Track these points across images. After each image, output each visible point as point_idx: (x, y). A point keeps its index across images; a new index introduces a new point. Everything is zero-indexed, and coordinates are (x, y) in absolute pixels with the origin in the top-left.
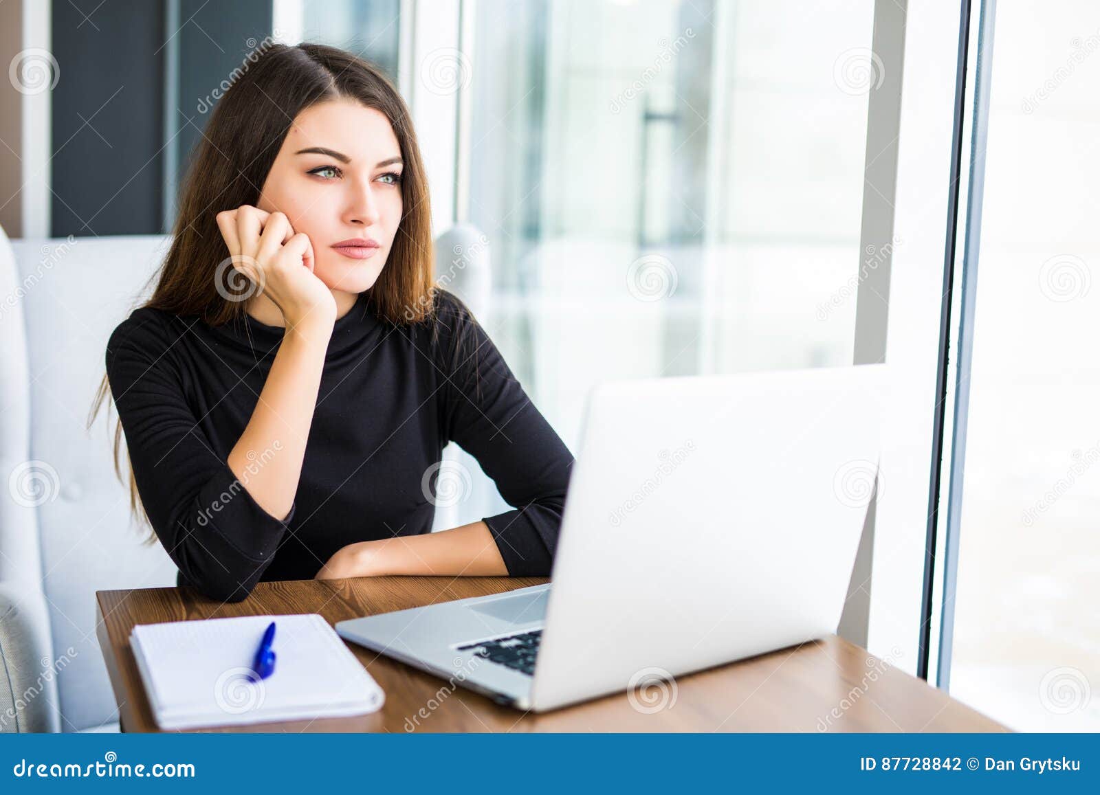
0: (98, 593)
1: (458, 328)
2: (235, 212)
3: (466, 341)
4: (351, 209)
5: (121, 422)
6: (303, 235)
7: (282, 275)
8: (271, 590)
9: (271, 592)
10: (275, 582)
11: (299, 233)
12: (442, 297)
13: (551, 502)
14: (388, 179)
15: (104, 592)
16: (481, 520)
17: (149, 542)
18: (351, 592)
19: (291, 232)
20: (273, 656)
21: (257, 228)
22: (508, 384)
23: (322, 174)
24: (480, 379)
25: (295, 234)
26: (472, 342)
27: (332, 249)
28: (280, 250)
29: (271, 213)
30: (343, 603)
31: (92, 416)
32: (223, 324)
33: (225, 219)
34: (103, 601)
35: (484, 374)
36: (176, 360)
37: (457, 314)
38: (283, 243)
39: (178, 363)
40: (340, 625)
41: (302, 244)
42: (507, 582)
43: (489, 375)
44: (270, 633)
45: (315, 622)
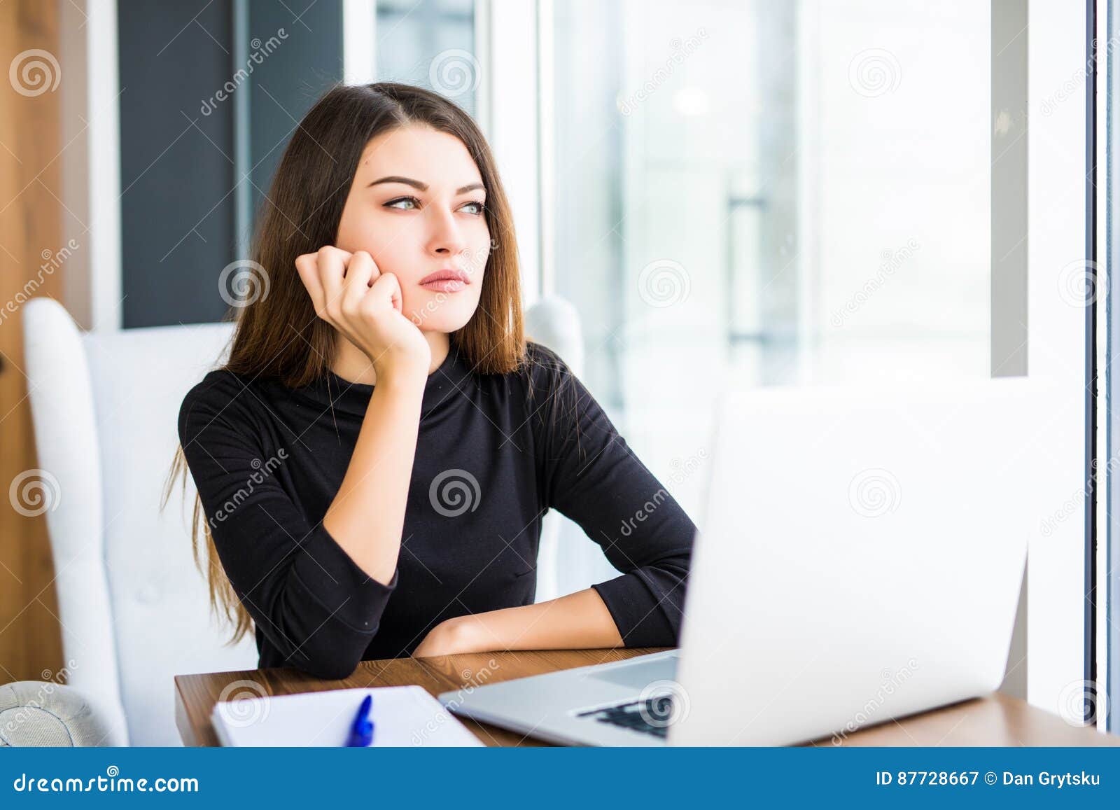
0: (176, 679)
1: (554, 381)
2: (315, 255)
3: (564, 395)
4: (435, 238)
5: (199, 498)
6: (391, 274)
7: (371, 319)
8: (365, 669)
9: (365, 671)
10: (369, 662)
11: (385, 272)
12: (535, 350)
13: (663, 563)
14: (472, 209)
15: (183, 677)
16: (590, 587)
17: (233, 642)
18: (453, 668)
19: (377, 273)
20: (371, 726)
21: (341, 271)
22: (613, 440)
23: (402, 205)
24: (581, 434)
25: (381, 274)
26: (570, 395)
27: (421, 287)
28: (367, 292)
29: (353, 253)
30: (443, 678)
31: (165, 496)
32: (304, 386)
33: (305, 263)
34: (182, 686)
35: (585, 429)
36: (254, 421)
37: (554, 366)
38: (370, 285)
39: (256, 426)
40: (443, 696)
41: (389, 286)
42: (623, 652)
43: (591, 430)
44: (366, 705)
45: (417, 693)
